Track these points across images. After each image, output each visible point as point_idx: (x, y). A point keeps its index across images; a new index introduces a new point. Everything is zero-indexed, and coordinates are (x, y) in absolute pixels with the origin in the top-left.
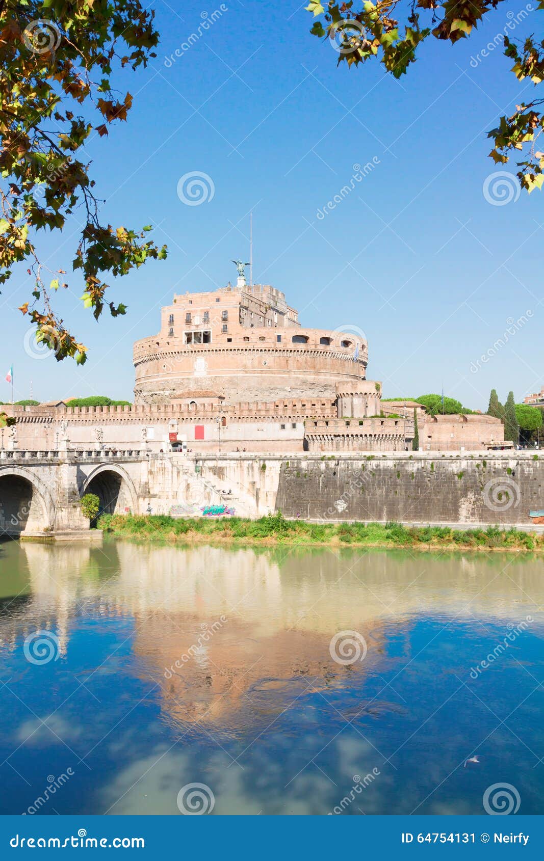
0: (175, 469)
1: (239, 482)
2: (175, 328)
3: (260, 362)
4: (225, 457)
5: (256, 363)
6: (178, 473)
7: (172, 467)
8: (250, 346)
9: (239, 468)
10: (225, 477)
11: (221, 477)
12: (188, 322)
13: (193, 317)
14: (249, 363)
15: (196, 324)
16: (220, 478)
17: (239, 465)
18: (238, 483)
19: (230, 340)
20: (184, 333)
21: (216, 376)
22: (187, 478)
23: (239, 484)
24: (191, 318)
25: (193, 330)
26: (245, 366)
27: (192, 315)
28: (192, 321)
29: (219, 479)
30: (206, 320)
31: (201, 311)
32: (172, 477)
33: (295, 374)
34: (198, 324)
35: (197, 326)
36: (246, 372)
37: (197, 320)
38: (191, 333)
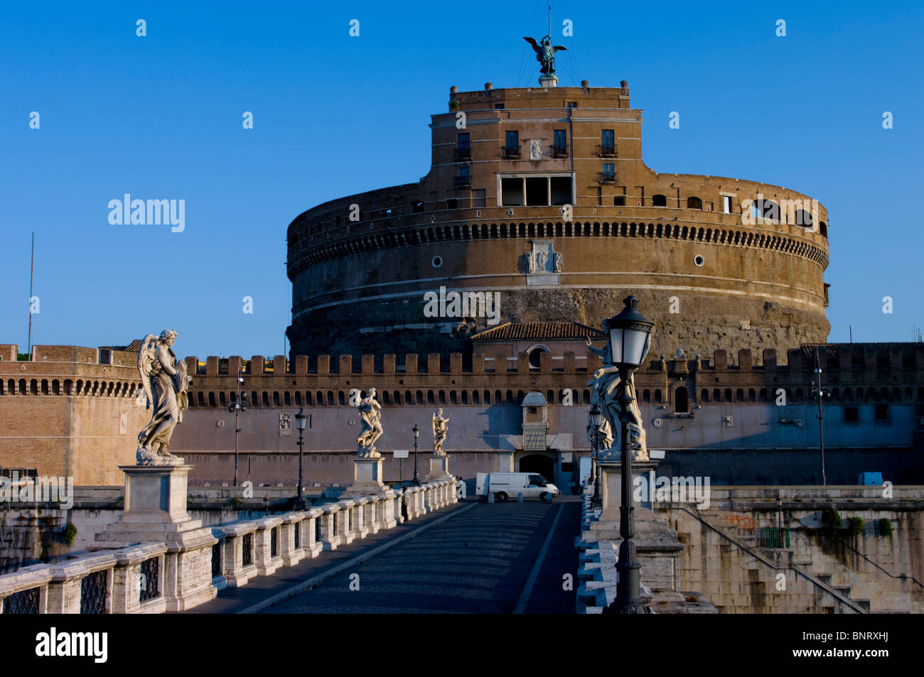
0: (714, 539)
1: (909, 575)
2: (477, 165)
3: (688, 258)
4: (857, 500)
5: (680, 257)
6: (725, 549)
7: (703, 533)
8: (667, 219)
9: (906, 535)
10: (861, 559)
11: (848, 560)
12: (512, 151)
13: (525, 141)
14: (664, 258)
15: (532, 158)
16: (844, 561)
17: (905, 525)
18: (903, 577)
19: (619, 201)
20: (499, 177)
21: (586, 287)
22: (753, 566)
23: (909, 580)
24: (521, 143)
25: (524, 172)
26: (656, 267)
27: (522, 136)
28: (523, 150)
29: (841, 567)
30: (559, 149)
31: (546, 126)
32: (704, 561)
33: (757, 291)
34: (538, 157)
35: (536, 163)
36: (659, 281)
37: (536, 148)
38: (521, 180)
